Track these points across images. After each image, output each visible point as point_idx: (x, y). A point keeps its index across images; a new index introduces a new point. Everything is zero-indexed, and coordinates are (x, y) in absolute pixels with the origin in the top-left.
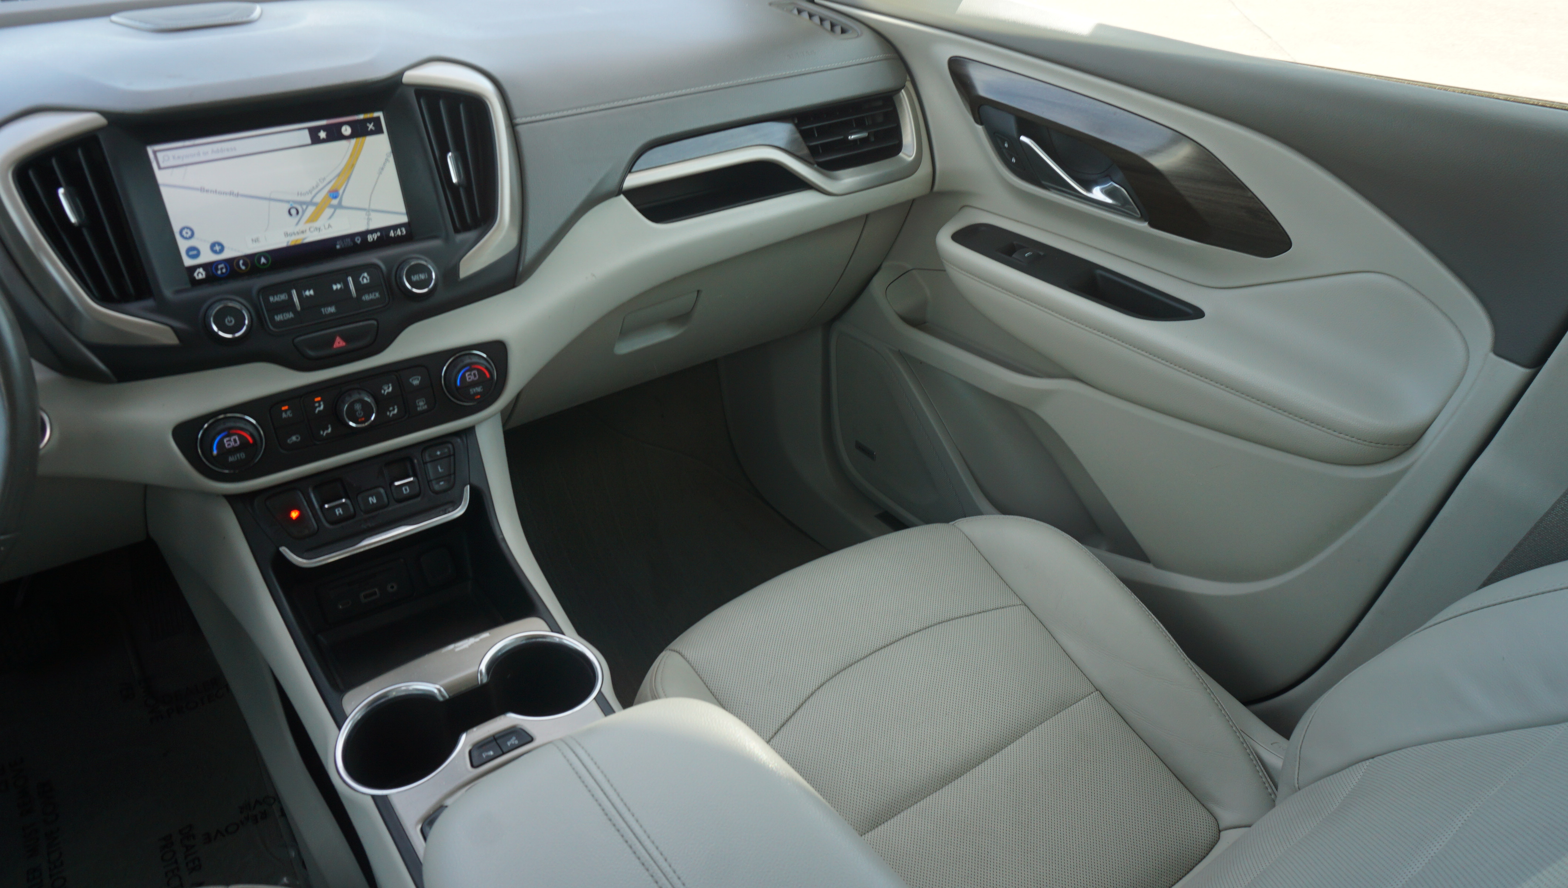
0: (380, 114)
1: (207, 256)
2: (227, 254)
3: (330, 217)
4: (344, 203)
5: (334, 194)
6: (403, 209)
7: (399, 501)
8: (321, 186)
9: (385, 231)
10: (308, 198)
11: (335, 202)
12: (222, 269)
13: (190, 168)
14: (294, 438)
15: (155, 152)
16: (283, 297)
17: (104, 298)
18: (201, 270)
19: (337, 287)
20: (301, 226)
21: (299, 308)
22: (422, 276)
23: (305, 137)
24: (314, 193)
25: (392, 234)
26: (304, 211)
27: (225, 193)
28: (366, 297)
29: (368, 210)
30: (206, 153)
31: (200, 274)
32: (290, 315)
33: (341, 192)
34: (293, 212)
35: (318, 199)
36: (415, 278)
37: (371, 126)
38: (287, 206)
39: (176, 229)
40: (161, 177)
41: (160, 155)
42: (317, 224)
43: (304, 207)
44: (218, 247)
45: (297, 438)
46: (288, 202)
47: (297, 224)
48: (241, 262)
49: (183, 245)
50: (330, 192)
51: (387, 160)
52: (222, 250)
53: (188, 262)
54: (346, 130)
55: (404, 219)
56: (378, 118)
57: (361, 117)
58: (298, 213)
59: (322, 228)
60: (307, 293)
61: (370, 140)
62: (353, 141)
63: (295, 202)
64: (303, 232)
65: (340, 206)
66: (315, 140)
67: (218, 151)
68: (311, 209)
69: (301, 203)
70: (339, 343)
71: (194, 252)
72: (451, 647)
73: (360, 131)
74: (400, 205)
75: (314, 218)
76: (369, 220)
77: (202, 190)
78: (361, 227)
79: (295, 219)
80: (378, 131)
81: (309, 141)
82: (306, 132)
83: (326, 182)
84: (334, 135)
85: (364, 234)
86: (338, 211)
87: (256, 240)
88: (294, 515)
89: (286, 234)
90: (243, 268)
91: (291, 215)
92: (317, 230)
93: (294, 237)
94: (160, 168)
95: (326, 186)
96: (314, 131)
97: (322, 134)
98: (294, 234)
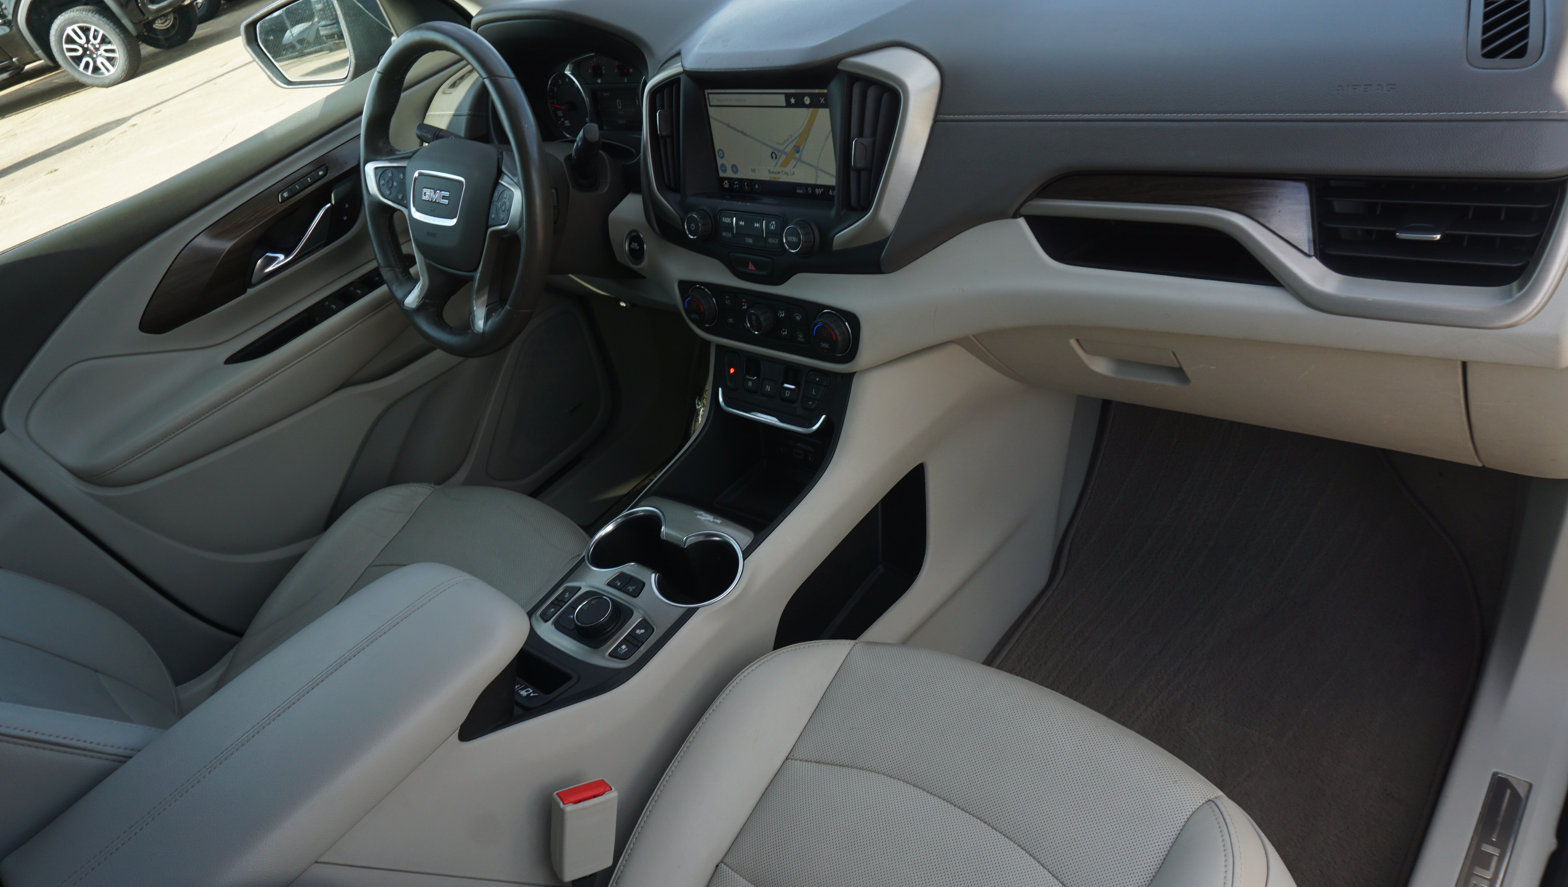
0: (826, 91)
1: (730, 173)
2: (739, 176)
3: (794, 167)
4: (803, 158)
5: (797, 149)
6: (835, 174)
8: (790, 140)
9: (823, 188)
10: (781, 148)
11: (797, 155)
12: (736, 184)
13: (724, 109)
14: (732, 321)
15: (711, 95)
18: (726, 181)
19: (757, 225)
20: (777, 169)
23: (781, 100)
24: (786, 144)
25: (830, 192)
26: (780, 157)
27: (739, 131)
28: (771, 240)
29: (816, 168)
31: (726, 185)
32: (730, 235)
33: (801, 148)
34: (774, 155)
35: (788, 151)
37: (821, 101)
38: (770, 150)
39: (715, 149)
40: (712, 111)
42: (787, 169)
43: (780, 154)
44: (735, 168)
45: (734, 322)
46: (771, 147)
47: (776, 166)
48: (746, 183)
49: (719, 162)
50: (795, 146)
51: (830, 131)
52: (736, 171)
53: (722, 174)
54: (807, 100)
56: (826, 95)
57: (817, 91)
58: (776, 158)
59: (789, 173)
61: (820, 111)
62: (811, 110)
63: (776, 149)
64: (779, 173)
65: (799, 160)
66: (789, 105)
67: (738, 100)
68: (783, 157)
69: (779, 151)
71: (724, 168)
73: (816, 104)
74: (833, 170)
75: (785, 164)
77: (728, 126)
78: (811, 180)
79: (774, 162)
80: (825, 105)
81: (784, 104)
82: (783, 97)
83: (793, 138)
84: (800, 104)
85: (815, 186)
86: (799, 164)
87: (754, 170)
88: (732, 371)
89: (770, 172)
91: (772, 158)
92: (786, 173)
93: (773, 175)
94: (710, 106)
95: (793, 141)
96: (788, 97)
97: (793, 100)
98: (772, 173)
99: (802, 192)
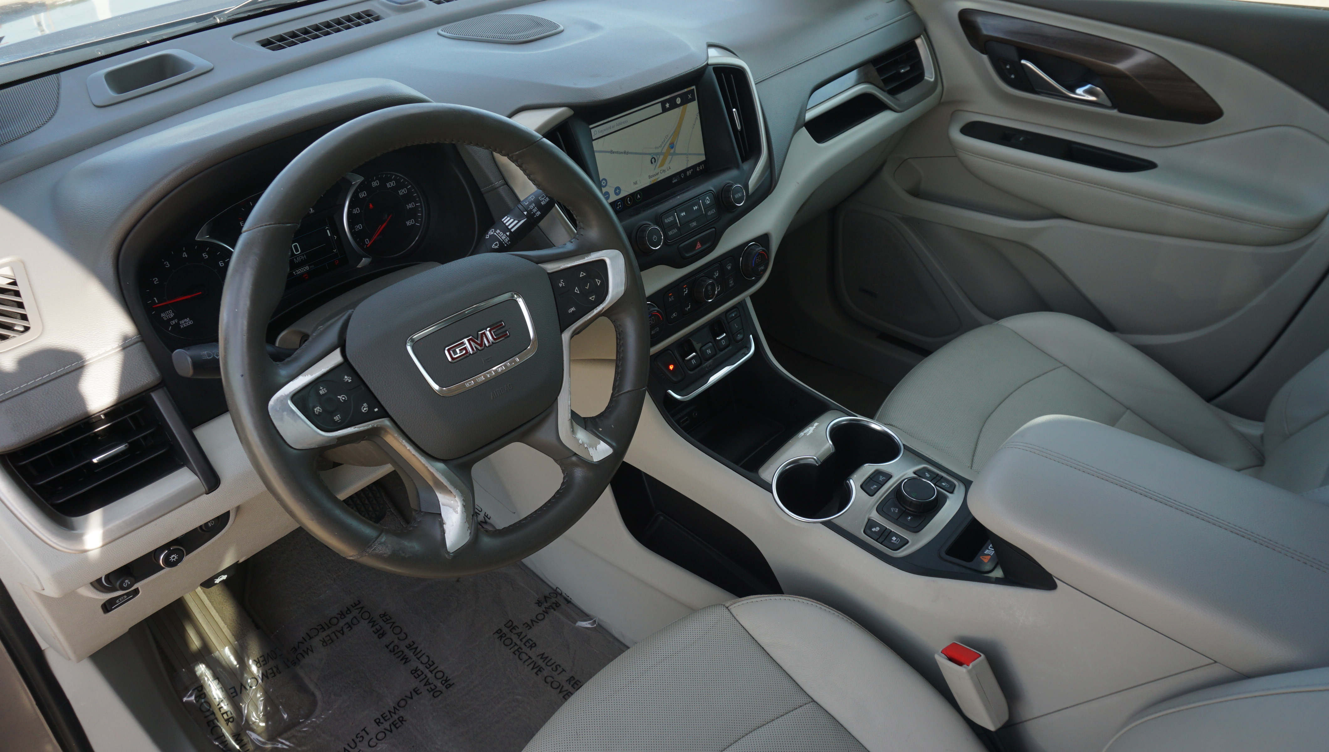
0: (694, 87)
1: (613, 197)
2: (622, 195)
3: (670, 162)
4: (677, 152)
5: (672, 146)
6: (703, 151)
7: (721, 350)
8: (667, 140)
9: (694, 167)
10: (659, 151)
11: (672, 151)
12: (619, 205)
13: (605, 137)
14: (674, 315)
15: (593, 129)
19: (695, 208)
20: (657, 171)
21: (679, 225)
23: (658, 108)
24: (663, 145)
25: (699, 168)
26: (658, 159)
27: (621, 153)
28: (710, 213)
29: (687, 154)
30: (613, 127)
32: (675, 231)
33: (675, 143)
34: (653, 160)
35: (664, 151)
36: (736, 196)
37: (688, 96)
38: (650, 157)
39: (601, 180)
40: (595, 145)
41: (596, 132)
42: (664, 168)
43: (658, 156)
44: (617, 190)
45: (676, 314)
46: (650, 154)
47: (655, 169)
48: (628, 199)
50: (670, 144)
51: (696, 118)
52: (620, 192)
54: (679, 101)
56: (693, 91)
57: (686, 90)
58: (655, 162)
59: (666, 170)
61: (689, 105)
62: (681, 107)
63: (654, 154)
64: (657, 174)
65: (675, 154)
66: (665, 110)
67: (619, 124)
68: (662, 157)
69: (657, 154)
70: (698, 246)
71: (606, 195)
72: (802, 434)
73: (685, 101)
74: (702, 149)
75: (662, 165)
76: (688, 161)
77: (612, 152)
78: (683, 167)
79: (654, 165)
80: (693, 98)
81: (661, 109)
82: (660, 104)
83: (669, 137)
84: (674, 106)
85: (684, 171)
86: (674, 157)
87: (635, 183)
88: (671, 367)
89: (650, 177)
90: (629, 203)
91: (652, 163)
92: (664, 171)
93: (653, 178)
94: (595, 139)
95: (668, 140)
96: (663, 103)
97: (667, 105)
98: (653, 176)
99: (676, 180)
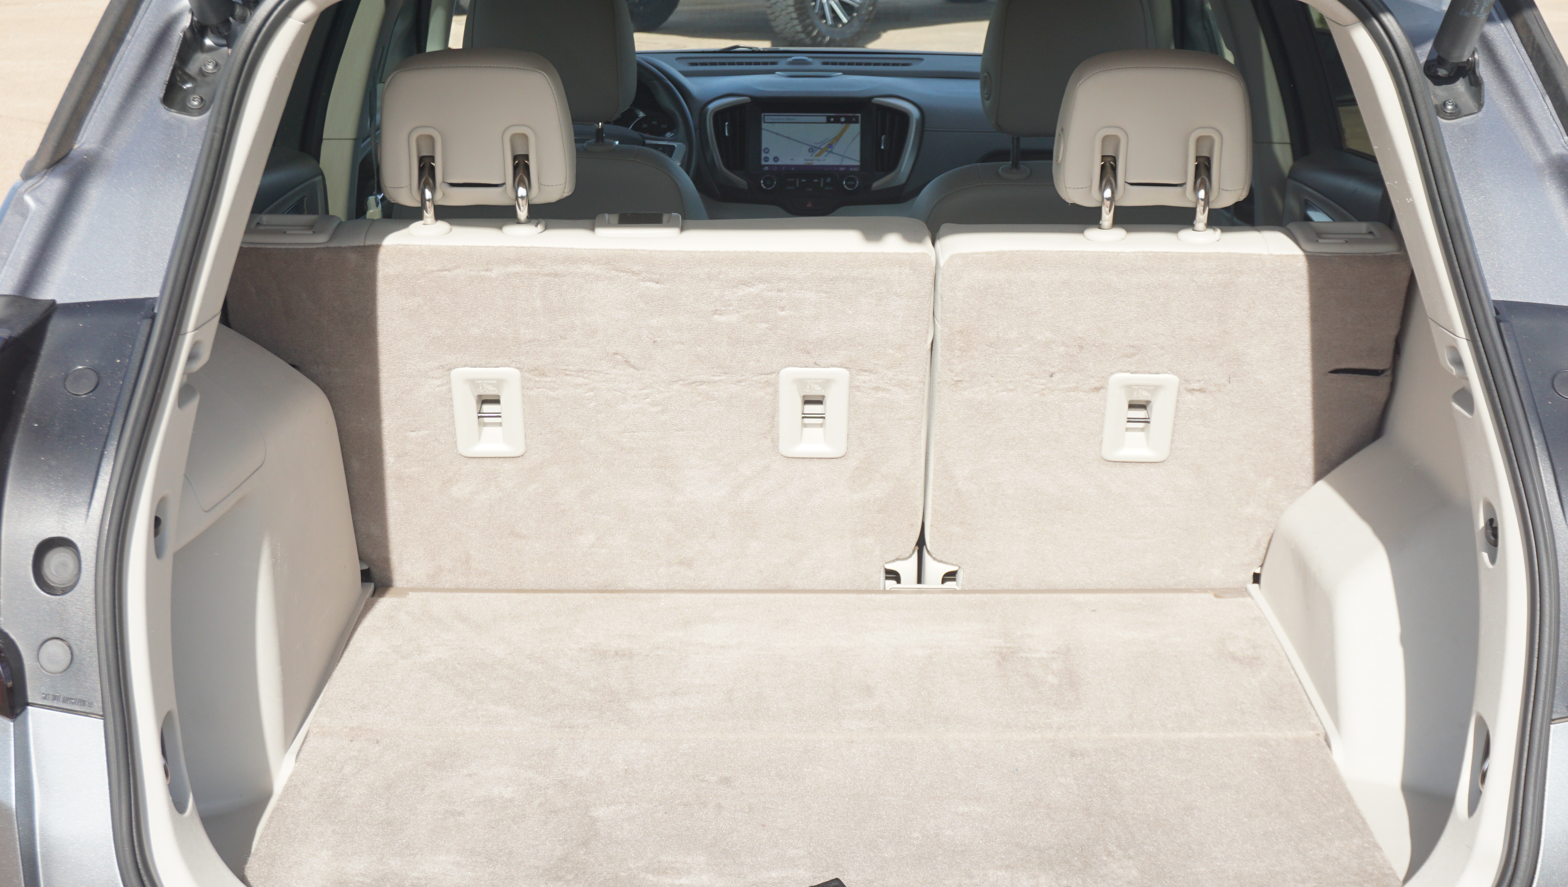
0: (859, 115)
1: (771, 162)
2: (779, 163)
3: (826, 156)
4: (834, 151)
5: (830, 146)
6: (859, 159)
8: (826, 141)
9: (848, 167)
10: (818, 146)
11: (830, 150)
12: (776, 169)
13: (775, 124)
15: (764, 116)
16: (793, 180)
17: (728, 166)
19: (816, 181)
20: (813, 158)
21: (798, 186)
22: (852, 183)
23: (824, 119)
24: (822, 143)
25: (851, 169)
26: (815, 152)
27: (785, 137)
28: (827, 188)
29: (843, 156)
30: (784, 120)
31: (766, 168)
32: (793, 188)
33: (833, 146)
34: (811, 150)
35: (823, 147)
36: (849, 183)
37: (854, 120)
38: (809, 147)
39: (763, 148)
40: (764, 126)
41: (766, 117)
42: (819, 158)
43: (816, 150)
44: (776, 159)
46: (810, 145)
47: (811, 156)
48: (784, 168)
49: (763, 155)
50: (828, 145)
51: (857, 135)
52: (778, 161)
53: (763, 163)
54: (843, 119)
55: (858, 164)
56: (858, 116)
57: (851, 115)
58: (812, 152)
59: (821, 160)
60: (803, 180)
61: (852, 125)
62: (844, 125)
63: (813, 146)
64: (813, 160)
65: (831, 152)
66: (828, 121)
67: (788, 119)
68: (819, 151)
69: (815, 147)
70: (809, 205)
71: (767, 159)
73: (849, 121)
74: (857, 157)
75: (818, 155)
76: (842, 161)
77: (776, 134)
78: (837, 163)
79: (811, 154)
80: (856, 122)
81: (825, 121)
82: (825, 117)
84: (837, 121)
85: (841, 167)
86: (830, 154)
87: (792, 160)
89: (806, 160)
91: (809, 152)
92: (819, 160)
93: (808, 162)
94: (764, 122)
95: (828, 141)
96: (828, 117)
97: (832, 120)
98: (807, 160)
99: (829, 171)
